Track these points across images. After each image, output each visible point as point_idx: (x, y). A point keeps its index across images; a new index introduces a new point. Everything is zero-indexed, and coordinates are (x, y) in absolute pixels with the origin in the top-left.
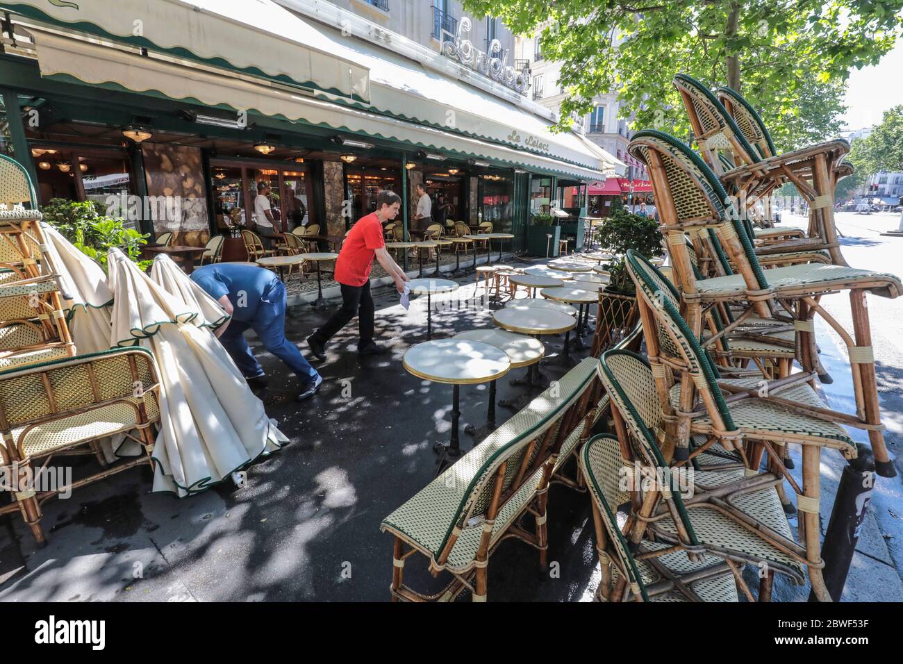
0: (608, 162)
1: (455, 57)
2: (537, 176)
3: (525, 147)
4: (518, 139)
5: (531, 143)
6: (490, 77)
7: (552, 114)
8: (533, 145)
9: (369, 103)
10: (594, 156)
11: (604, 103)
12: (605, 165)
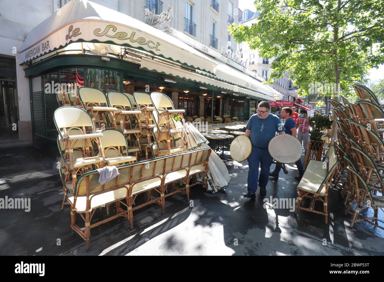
0: (276, 94)
1: (226, 56)
2: (252, 99)
3: (245, 87)
4: (248, 86)
5: (252, 87)
6: (236, 62)
7: (255, 75)
8: (253, 88)
9: (216, 76)
10: (271, 92)
11: (267, 69)
12: (275, 95)
